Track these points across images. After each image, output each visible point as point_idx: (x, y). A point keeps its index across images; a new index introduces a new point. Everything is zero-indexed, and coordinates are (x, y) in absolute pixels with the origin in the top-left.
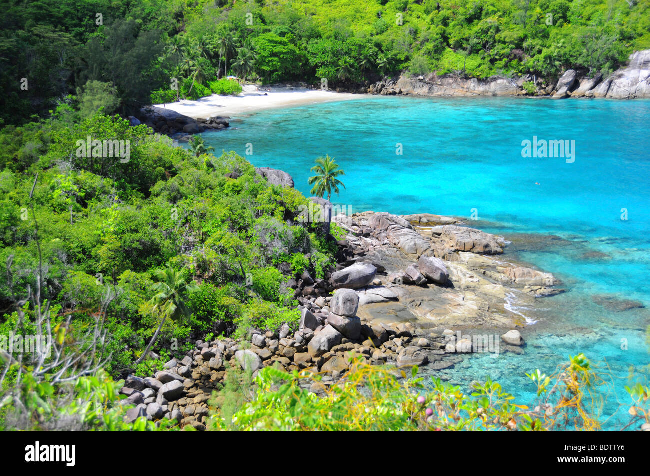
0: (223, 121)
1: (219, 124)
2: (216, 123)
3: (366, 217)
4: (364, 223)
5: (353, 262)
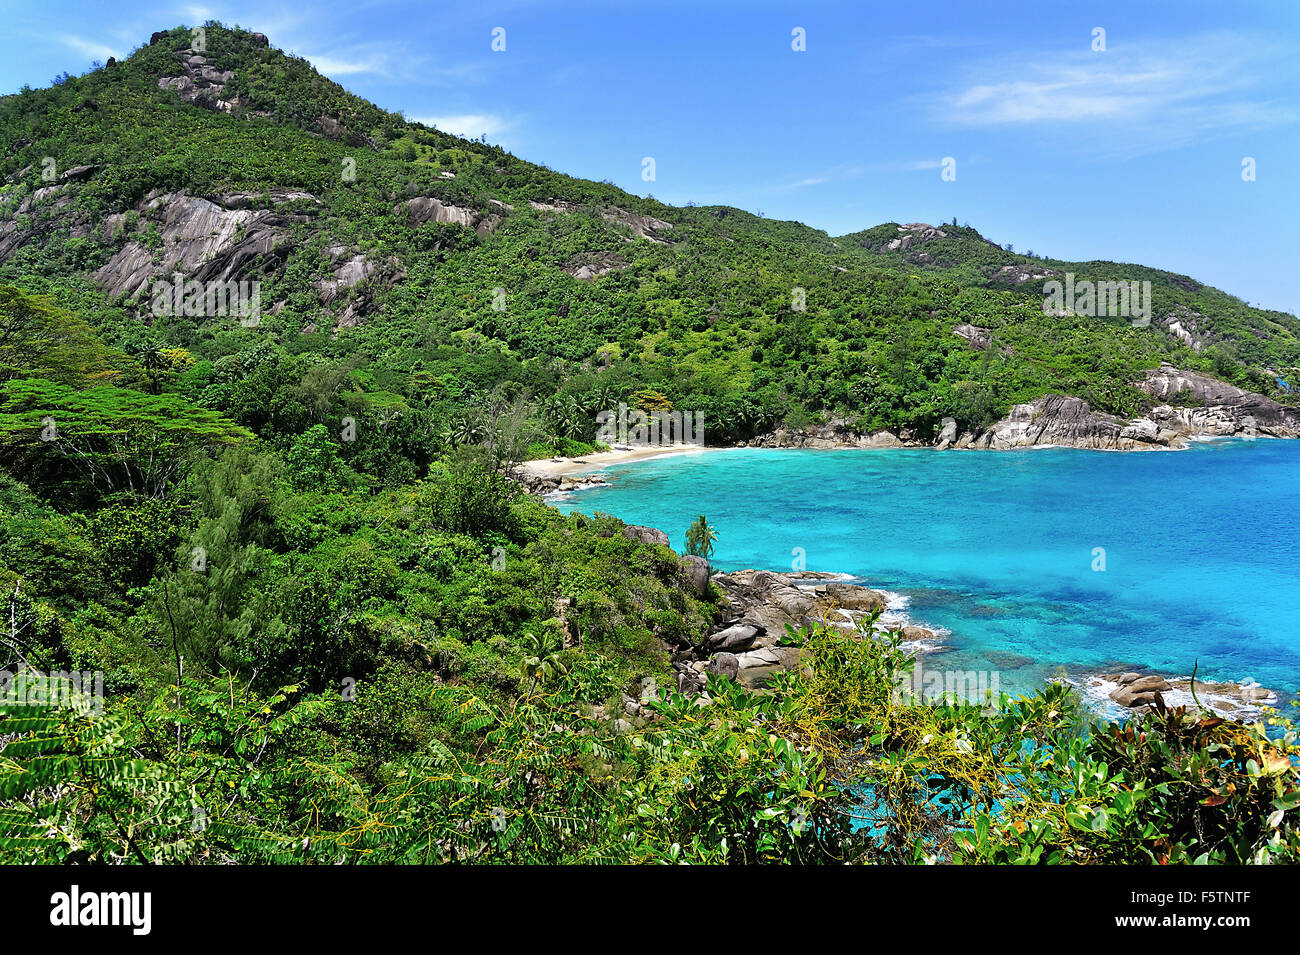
3: (745, 576)
4: (744, 582)
5: (732, 624)
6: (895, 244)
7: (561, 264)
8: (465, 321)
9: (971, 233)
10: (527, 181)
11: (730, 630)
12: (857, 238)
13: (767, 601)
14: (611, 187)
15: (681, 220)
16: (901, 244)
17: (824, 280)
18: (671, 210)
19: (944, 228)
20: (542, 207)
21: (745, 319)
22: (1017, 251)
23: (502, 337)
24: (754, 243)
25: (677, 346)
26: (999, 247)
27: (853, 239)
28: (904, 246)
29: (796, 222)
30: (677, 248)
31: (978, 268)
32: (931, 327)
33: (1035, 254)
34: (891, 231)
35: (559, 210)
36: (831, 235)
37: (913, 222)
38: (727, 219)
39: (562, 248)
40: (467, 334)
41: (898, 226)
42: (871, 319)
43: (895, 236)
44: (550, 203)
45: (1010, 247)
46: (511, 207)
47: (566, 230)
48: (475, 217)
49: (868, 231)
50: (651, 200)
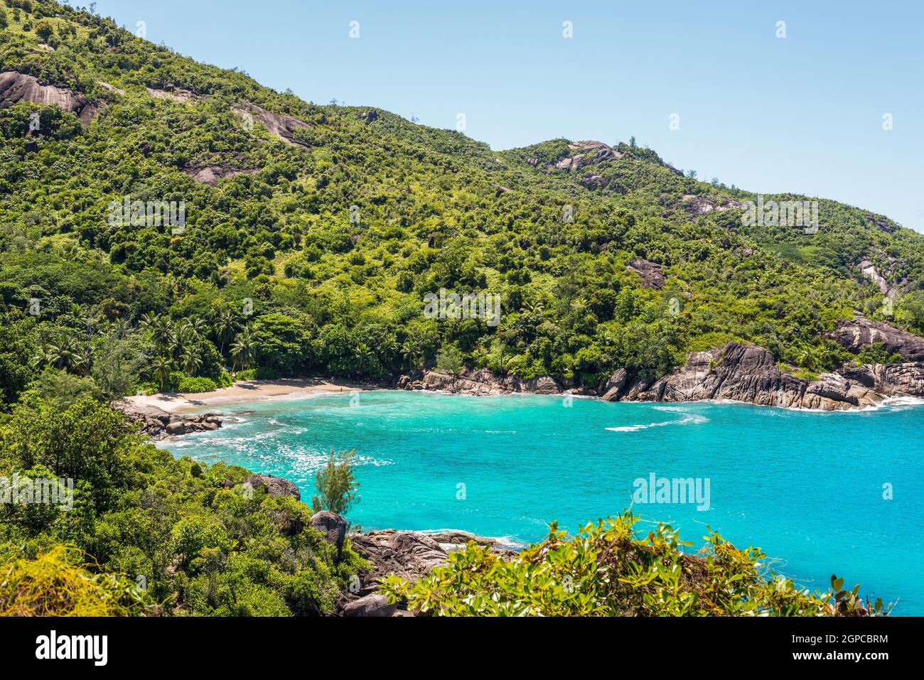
0: (215, 418)
1: (209, 422)
2: (207, 421)
3: (386, 536)
4: (383, 543)
5: (370, 591)
6: (565, 163)
7: (181, 164)
8: (59, 224)
9: (649, 155)
10: (143, 62)
11: (367, 598)
12: (522, 153)
13: (410, 566)
14: (243, 77)
15: (323, 121)
16: (571, 163)
17: (484, 201)
18: (313, 109)
19: (621, 148)
20: (159, 95)
21: (393, 241)
22: (700, 178)
23: (105, 246)
24: (407, 153)
25: (314, 268)
26: (681, 174)
27: (518, 157)
28: (575, 166)
29: (455, 132)
30: (318, 153)
31: (657, 196)
32: (603, 260)
33: (719, 183)
34: (562, 149)
35: (180, 99)
36: (493, 149)
37: (586, 139)
38: (377, 124)
39: (181, 144)
40: (60, 241)
41: (568, 143)
42: (535, 248)
43: (566, 154)
44: (168, 90)
45: (693, 173)
46: (122, 93)
47: (187, 123)
48: (78, 101)
49: (536, 147)
50: (289, 96)
